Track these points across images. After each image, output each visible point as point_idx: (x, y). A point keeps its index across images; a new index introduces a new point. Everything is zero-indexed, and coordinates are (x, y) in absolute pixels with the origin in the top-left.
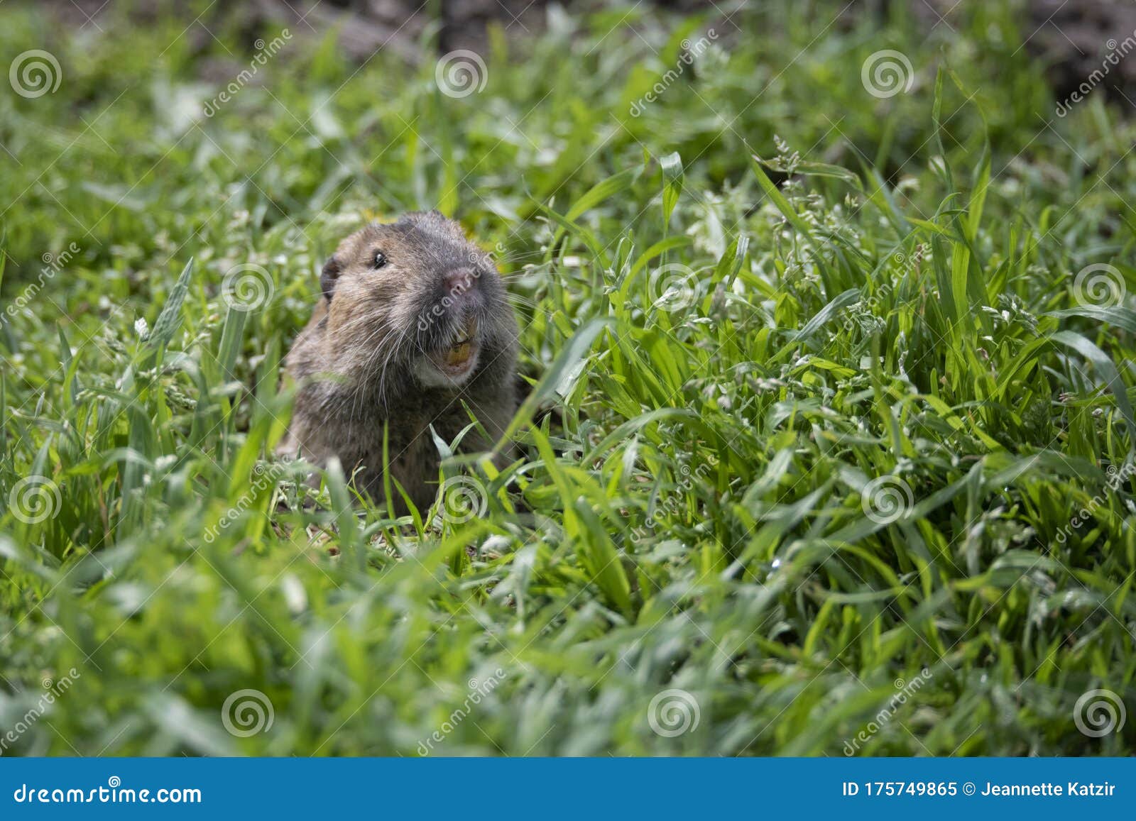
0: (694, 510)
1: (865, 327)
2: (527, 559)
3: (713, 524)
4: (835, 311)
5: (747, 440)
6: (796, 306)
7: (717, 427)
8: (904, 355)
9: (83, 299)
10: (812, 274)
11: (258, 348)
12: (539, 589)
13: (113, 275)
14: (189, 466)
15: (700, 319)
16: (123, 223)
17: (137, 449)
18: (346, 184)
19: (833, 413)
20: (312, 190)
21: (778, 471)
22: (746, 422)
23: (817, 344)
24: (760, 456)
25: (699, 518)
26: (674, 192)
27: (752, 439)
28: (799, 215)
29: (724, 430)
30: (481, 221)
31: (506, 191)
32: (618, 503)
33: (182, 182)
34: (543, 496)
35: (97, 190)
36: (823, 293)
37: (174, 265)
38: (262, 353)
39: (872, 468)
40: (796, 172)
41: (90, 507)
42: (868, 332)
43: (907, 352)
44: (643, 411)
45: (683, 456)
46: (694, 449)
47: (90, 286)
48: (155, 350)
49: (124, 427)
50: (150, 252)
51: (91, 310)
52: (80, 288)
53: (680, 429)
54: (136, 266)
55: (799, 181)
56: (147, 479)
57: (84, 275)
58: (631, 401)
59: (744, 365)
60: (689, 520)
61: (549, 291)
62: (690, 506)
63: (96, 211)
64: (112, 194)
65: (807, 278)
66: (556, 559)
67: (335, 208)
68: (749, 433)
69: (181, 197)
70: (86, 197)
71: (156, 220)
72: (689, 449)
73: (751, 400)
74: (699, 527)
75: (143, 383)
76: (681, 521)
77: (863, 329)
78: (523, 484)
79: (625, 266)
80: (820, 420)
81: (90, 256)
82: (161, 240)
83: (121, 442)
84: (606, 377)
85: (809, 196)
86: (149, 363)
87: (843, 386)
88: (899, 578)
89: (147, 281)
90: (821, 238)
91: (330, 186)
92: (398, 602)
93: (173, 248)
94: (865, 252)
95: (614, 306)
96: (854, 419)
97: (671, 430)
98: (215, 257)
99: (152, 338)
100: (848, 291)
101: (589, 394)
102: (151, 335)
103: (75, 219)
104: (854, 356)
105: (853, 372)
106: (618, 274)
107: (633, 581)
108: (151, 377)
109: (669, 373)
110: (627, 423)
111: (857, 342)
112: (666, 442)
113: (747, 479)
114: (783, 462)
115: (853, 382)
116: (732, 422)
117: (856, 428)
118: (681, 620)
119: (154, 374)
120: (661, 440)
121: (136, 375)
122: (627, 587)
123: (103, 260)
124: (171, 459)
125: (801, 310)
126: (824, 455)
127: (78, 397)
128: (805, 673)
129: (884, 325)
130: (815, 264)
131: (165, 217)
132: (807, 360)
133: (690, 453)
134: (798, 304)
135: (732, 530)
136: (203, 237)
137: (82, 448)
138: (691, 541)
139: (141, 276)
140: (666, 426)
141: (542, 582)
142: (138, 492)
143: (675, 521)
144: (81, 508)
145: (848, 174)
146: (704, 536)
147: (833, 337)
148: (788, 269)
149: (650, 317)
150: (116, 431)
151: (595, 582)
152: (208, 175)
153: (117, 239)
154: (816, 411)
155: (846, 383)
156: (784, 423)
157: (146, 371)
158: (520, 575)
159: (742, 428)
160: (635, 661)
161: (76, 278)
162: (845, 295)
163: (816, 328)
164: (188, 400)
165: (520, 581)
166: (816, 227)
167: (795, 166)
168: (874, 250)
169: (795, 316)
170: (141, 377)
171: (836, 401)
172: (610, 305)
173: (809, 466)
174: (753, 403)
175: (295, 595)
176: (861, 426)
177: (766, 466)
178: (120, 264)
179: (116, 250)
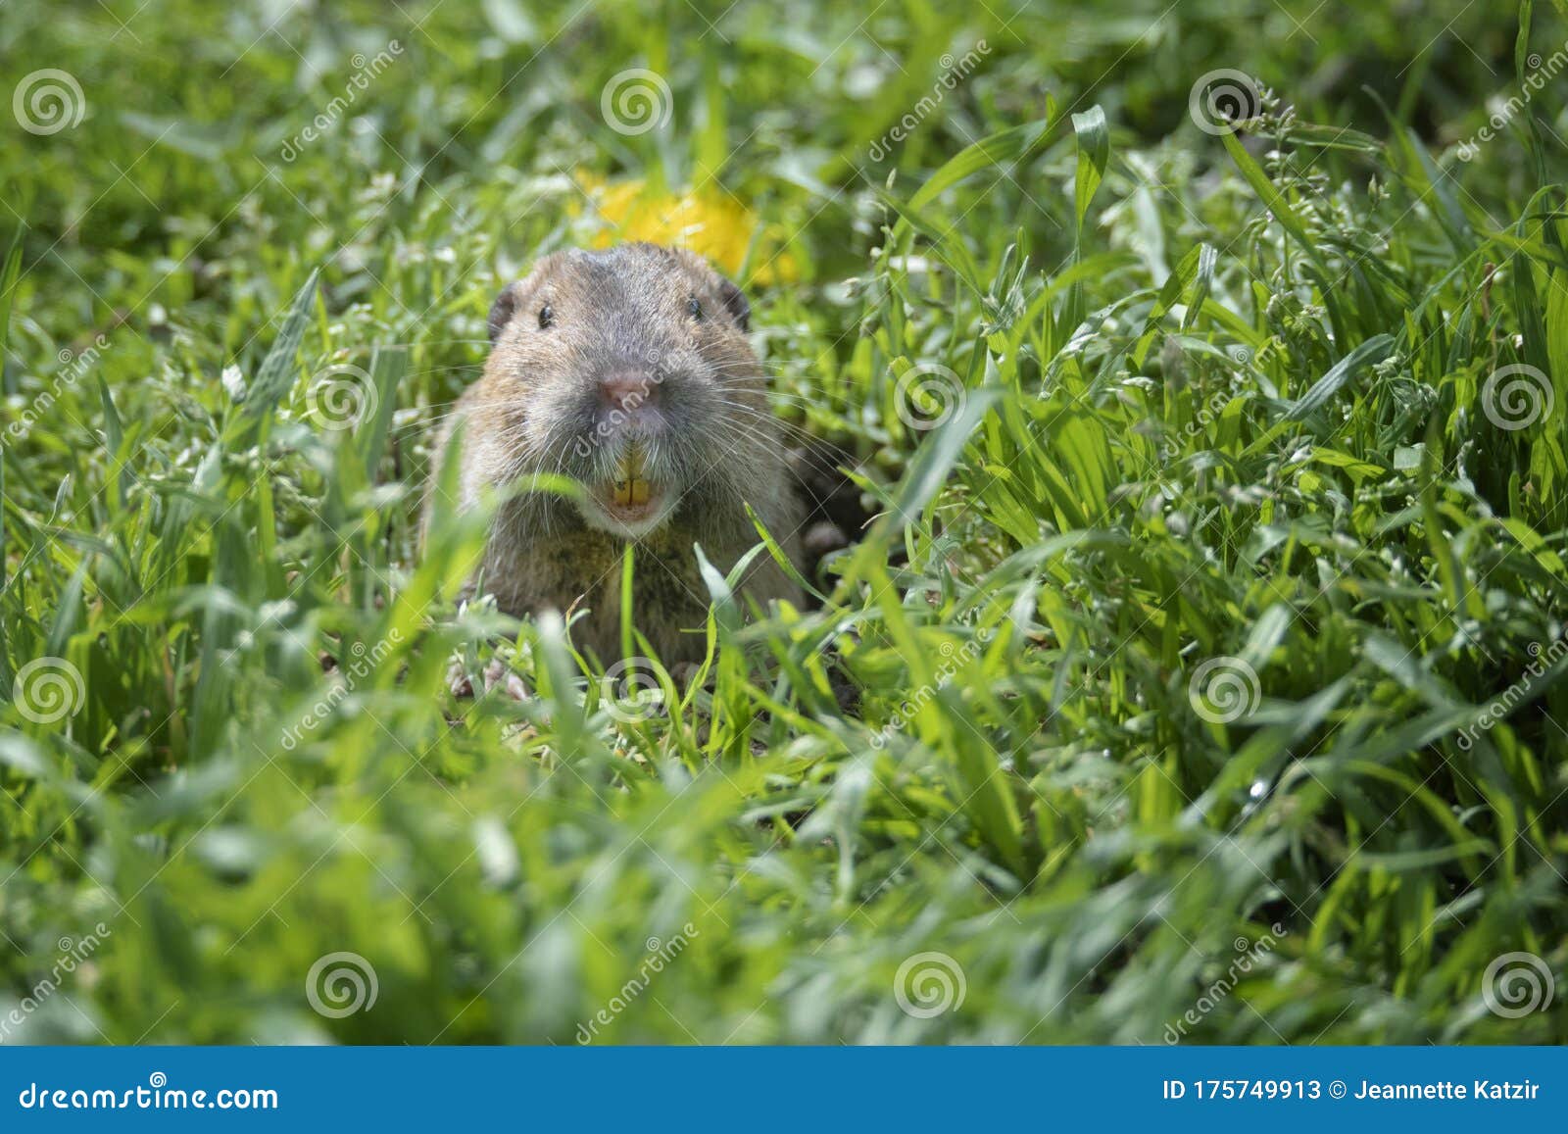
0: (1121, 694)
1: (1400, 397)
2: (857, 778)
3: (1154, 720)
4: (1351, 372)
5: (1212, 584)
6: (1286, 358)
7: (1163, 562)
8: (1466, 448)
9: (119, 303)
10: (1312, 306)
11: (405, 396)
12: (874, 825)
13: (171, 268)
14: (315, 618)
15: (1134, 380)
16: (183, 177)
17: (225, 583)
18: (542, 121)
19: (1352, 544)
20: (488, 126)
21: (1266, 641)
22: (1209, 553)
23: (1323, 426)
24: (1232, 610)
25: (1131, 708)
26: (1094, 171)
27: (1220, 582)
28: (1292, 207)
29: (1175, 566)
30: (761, 189)
31: (802, 137)
32: (1005, 685)
33: (276, 110)
34: (879, 668)
35: (141, 123)
36: (1331, 337)
37: (269, 253)
38: (413, 405)
39: (1413, 631)
40: (1289, 140)
41: (147, 674)
42: (1407, 406)
43: (1470, 444)
44: (1041, 530)
45: (1105, 605)
46: (1126, 596)
47: (130, 281)
48: (255, 420)
49: (203, 543)
50: (227, 227)
51: (133, 322)
52: (115, 281)
53: (1099, 560)
54: (205, 252)
55: (1294, 153)
56: (246, 638)
57: (121, 263)
58: (1020, 510)
59: (1203, 456)
60: (1114, 710)
61: (884, 319)
62: (1115, 687)
63: (140, 158)
64: (166, 132)
65: (1304, 312)
66: (902, 777)
67: (526, 161)
68: (1215, 572)
69: (274, 135)
70: (122, 133)
71: (235, 173)
72: (1114, 593)
73: (1214, 512)
74: (1132, 724)
75: (236, 472)
76: (1100, 711)
77: (1398, 401)
78: (847, 647)
79: (1013, 289)
80: (1328, 554)
81: (131, 230)
82: (248, 208)
83: (198, 570)
84: (979, 471)
85: (1310, 178)
86: (247, 440)
87: (1367, 497)
88: (1457, 815)
89: (226, 278)
90: (1327, 248)
91: (516, 121)
92: (661, 865)
93: (268, 224)
94: (1394, 266)
95: (996, 356)
96: (1385, 554)
97: (1085, 562)
98: (336, 245)
99: (253, 398)
100: (1374, 339)
101: (947, 490)
102: (250, 392)
103: (105, 168)
104: (1383, 446)
105: (1380, 471)
106: (1002, 302)
107: (1028, 816)
108: (249, 461)
109: (1086, 472)
110: (1017, 554)
111: (1388, 421)
112: (1078, 580)
113: (1209, 643)
114: (1273, 628)
115: (1384, 491)
116: (1188, 555)
117: (1388, 567)
118: (1116, 896)
119: (254, 459)
120: (1069, 577)
121: (224, 460)
122: (1017, 825)
123: (153, 240)
124: (284, 607)
125: (1295, 363)
126: (1337, 614)
127: (130, 493)
128: (1312, 982)
129: (1433, 397)
130: (1317, 288)
131: (249, 170)
132: (1309, 453)
133: (1117, 601)
134: (1290, 355)
135: (1185, 731)
136: (318, 208)
137: (135, 578)
138: (1119, 749)
139: (214, 270)
140: (1076, 556)
141: (878, 811)
142: (228, 657)
143: (1091, 711)
144: (133, 675)
145: (1371, 144)
146: (1138, 738)
147: (1349, 412)
148: (1274, 297)
149: (1051, 372)
150: (190, 549)
151: (962, 811)
152: (318, 98)
153: (174, 204)
154: (1324, 541)
155: (1371, 493)
156: (1273, 556)
157: (240, 453)
158: (846, 803)
159: (1205, 567)
160: (1040, 962)
161: (108, 267)
162: (1371, 346)
163: (1322, 399)
164: (304, 498)
165: (845, 816)
166: (1319, 227)
167: (1288, 129)
168: (1408, 261)
169: (1284, 374)
170: (231, 463)
171: (1355, 521)
172: (988, 353)
173: (1314, 634)
174: (1217, 518)
175: (496, 851)
176: (1397, 564)
177: (1245, 632)
178: (179, 248)
179: (174, 224)
